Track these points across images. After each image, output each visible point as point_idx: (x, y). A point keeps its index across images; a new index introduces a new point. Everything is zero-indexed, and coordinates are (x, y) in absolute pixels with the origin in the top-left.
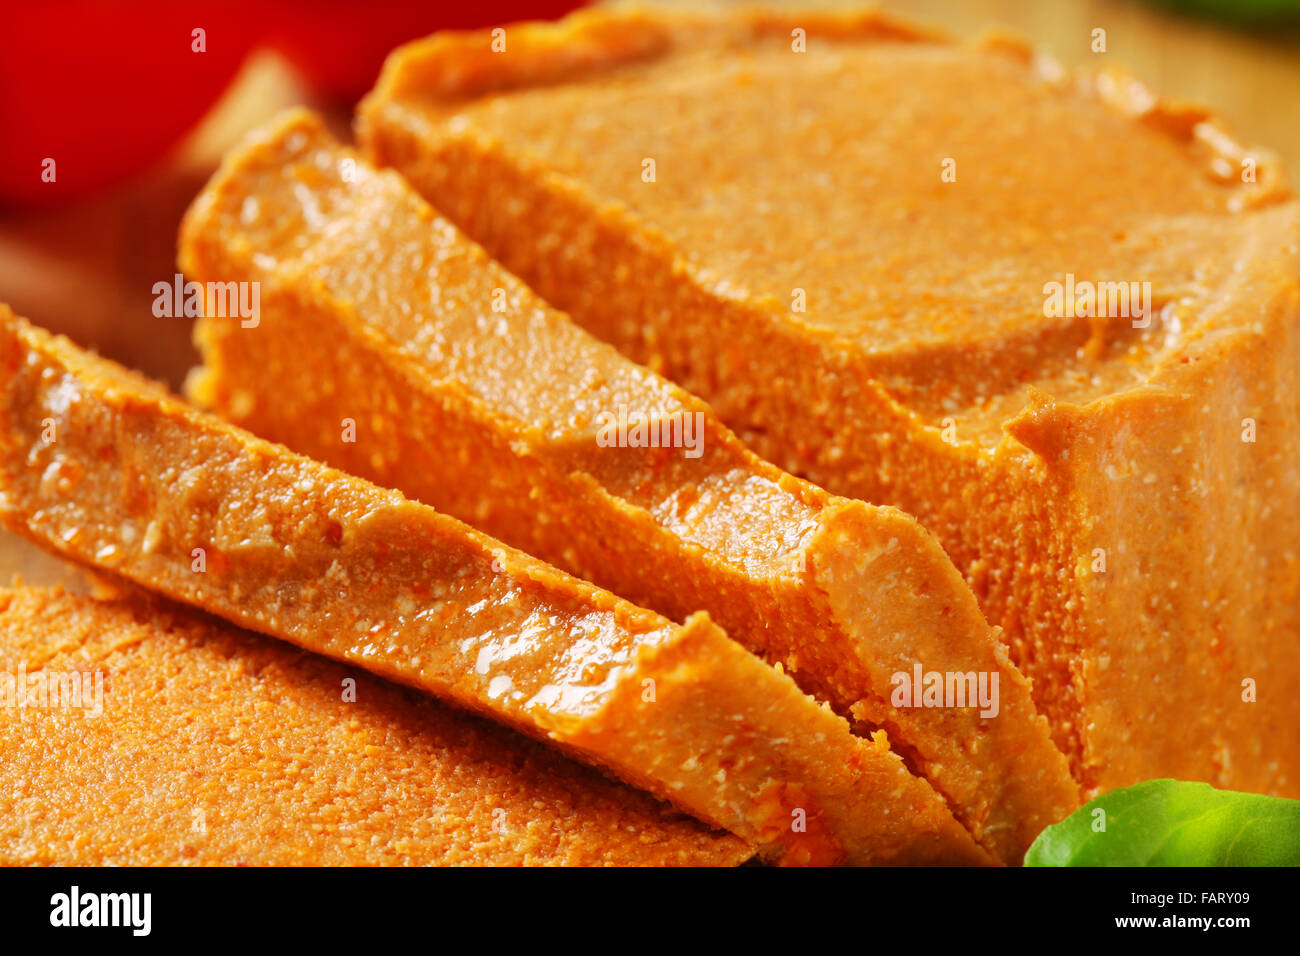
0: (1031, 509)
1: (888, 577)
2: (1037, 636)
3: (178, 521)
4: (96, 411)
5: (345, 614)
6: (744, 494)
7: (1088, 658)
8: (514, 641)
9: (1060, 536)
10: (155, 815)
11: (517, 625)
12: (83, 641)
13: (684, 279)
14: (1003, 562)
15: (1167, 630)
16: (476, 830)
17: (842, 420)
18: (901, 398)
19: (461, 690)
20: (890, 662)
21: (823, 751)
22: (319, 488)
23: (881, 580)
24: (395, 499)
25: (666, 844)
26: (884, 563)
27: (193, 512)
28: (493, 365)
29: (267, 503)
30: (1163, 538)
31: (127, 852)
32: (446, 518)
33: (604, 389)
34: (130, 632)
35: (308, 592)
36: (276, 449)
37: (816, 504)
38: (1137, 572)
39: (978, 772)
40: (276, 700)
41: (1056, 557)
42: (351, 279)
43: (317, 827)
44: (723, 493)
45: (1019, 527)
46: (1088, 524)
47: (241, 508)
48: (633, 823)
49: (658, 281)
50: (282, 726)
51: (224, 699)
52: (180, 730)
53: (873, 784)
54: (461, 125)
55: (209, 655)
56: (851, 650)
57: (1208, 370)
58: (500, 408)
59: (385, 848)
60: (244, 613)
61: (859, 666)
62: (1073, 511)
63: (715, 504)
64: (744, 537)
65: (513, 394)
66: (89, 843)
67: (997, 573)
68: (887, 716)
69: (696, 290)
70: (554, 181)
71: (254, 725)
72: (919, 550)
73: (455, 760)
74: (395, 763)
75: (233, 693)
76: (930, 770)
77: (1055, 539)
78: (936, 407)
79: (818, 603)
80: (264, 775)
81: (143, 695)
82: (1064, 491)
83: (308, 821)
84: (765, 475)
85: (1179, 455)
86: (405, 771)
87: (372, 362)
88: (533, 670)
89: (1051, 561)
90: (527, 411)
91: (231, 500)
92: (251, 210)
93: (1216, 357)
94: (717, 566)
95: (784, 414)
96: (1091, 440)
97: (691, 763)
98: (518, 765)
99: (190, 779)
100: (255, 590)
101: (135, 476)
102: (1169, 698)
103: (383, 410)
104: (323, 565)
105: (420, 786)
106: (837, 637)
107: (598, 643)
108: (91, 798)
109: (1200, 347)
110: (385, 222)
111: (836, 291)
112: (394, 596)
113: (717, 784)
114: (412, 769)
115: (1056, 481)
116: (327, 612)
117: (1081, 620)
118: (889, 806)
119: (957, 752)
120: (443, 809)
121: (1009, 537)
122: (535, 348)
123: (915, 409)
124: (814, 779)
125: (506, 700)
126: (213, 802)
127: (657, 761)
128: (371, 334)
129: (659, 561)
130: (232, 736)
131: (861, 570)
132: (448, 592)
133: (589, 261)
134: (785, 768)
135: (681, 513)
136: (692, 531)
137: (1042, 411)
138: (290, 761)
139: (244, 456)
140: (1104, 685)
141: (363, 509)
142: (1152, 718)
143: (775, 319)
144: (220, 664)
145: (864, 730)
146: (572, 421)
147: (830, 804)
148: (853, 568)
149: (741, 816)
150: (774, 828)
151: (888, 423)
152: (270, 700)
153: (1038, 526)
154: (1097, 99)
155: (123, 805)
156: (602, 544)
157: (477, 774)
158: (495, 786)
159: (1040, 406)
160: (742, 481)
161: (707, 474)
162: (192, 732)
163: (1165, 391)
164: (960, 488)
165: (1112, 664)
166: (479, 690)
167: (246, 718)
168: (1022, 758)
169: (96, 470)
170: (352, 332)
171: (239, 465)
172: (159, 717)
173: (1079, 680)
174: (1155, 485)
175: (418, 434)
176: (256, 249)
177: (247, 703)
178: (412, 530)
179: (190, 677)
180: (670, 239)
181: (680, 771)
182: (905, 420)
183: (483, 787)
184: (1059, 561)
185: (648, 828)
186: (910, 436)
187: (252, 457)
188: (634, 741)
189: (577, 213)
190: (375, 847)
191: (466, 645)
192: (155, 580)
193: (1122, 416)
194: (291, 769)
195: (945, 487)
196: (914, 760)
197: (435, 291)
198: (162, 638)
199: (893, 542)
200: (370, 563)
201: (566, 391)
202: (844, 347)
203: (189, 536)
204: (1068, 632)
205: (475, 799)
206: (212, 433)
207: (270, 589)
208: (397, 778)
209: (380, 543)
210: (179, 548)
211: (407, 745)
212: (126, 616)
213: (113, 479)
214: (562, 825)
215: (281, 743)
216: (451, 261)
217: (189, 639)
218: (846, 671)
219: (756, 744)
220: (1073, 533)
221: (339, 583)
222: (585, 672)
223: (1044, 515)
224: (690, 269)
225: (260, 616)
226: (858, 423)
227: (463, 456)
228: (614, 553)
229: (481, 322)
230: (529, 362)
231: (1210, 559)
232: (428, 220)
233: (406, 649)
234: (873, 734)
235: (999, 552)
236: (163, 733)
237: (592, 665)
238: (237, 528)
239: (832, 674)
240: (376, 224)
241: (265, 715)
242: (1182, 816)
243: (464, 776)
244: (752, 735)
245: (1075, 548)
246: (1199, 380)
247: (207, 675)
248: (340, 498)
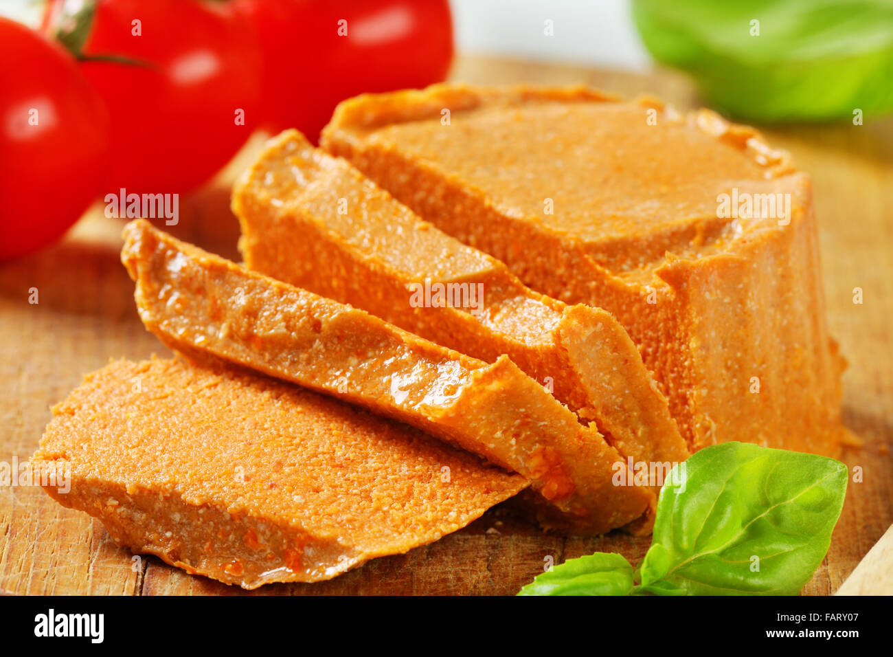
0: (667, 315)
1: (597, 343)
2: (670, 381)
3: (237, 323)
4: (195, 269)
5: (323, 366)
6: (524, 308)
7: (697, 390)
8: (409, 376)
9: (682, 328)
10: (228, 462)
11: (411, 369)
12: (188, 384)
13: (490, 209)
14: (654, 344)
15: (736, 378)
16: (390, 470)
17: (571, 277)
18: (601, 264)
19: (382, 401)
20: (597, 387)
21: (564, 430)
22: (309, 304)
23: (593, 345)
24: (348, 308)
25: (485, 478)
26: (595, 336)
27: (245, 317)
28: (396, 249)
29: (282, 312)
30: (733, 331)
31: (215, 479)
32: (373, 317)
33: (452, 258)
34: (212, 379)
35: (304, 356)
36: (287, 286)
37: (560, 310)
38: (720, 348)
39: (642, 447)
40: (288, 410)
41: (680, 339)
42: (322, 208)
43: (310, 468)
44: (512, 308)
45: (661, 325)
46: (696, 321)
47: (269, 315)
48: (469, 469)
49: (477, 211)
50: (291, 422)
51: (261, 410)
52: (239, 424)
53: (589, 449)
54: (376, 139)
55: (253, 390)
56: (579, 380)
57: (756, 246)
58: (400, 269)
59: (345, 478)
60: (271, 367)
61: (582, 389)
62: (689, 314)
63: (509, 313)
64: (524, 327)
65: (406, 262)
66: (195, 475)
67: (650, 350)
68: (596, 415)
69: (497, 214)
70: (424, 163)
71: (277, 421)
72: (613, 330)
73: (378, 438)
74: (348, 439)
75: (265, 407)
76: (617, 444)
77: (679, 330)
78: (619, 269)
79: (562, 355)
80: (283, 444)
81: (220, 408)
82: (684, 304)
83: (306, 465)
84: (534, 298)
85: (741, 289)
86: (353, 443)
87: (333, 249)
88: (418, 390)
89: (677, 341)
90: (413, 269)
91: (264, 311)
92: (270, 179)
93: (760, 241)
94: (510, 342)
95: (541, 276)
96: (698, 278)
97: (499, 434)
98: (410, 441)
99: (245, 445)
100: (276, 355)
101: (215, 302)
102: (737, 413)
103: (338, 276)
104: (311, 342)
105: (361, 450)
106: (572, 374)
107: (452, 375)
108: (196, 455)
109: (752, 236)
110: (339, 181)
111: (568, 214)
112: (347, 357)
113: (511, 446)
114: (357, 442)
115: (680, 299)
116: (313, 365)
117: (693, 371)
118: (597, 461)
119: (631, 436)
120: (373, 460)
121: (656, 330)
122: (416, 239)
123: (609, 269)
124: (560, 444)
125: (405, 405)
126: (258, 456)
127: (481, 433)
128: (333, 234)
129: (481, 342)
130: (266, 426)
131: (584, 339)
132: (375, 354)
133: (441, 203)
134: (545, 439)
135: (492, 318)
136: (497, 326)
137: (673, 264)
138: (295, 438)
139: (271, 289)
140: (704, 404)
141: (332, 313)
142: (728, 423)
143: (537, 226)
144: (259, 394)
145: (584, 421)
146: (436, 273)
147: (567, 458)
148: (580, 338)
149: (523, 464)
150: (539, 471)
151: (595, 276)
152: (284, 410)
153: (671, 324)
154: (698, 128)
155: (212, 458)
156: (451, 336)
157: (390, 445)
158: (399, 450)
159: (672, 261)
160: (522, 302)
161: (505, 299)
162: (246, 425)
163: (734, 255)
164: (631, 307)
165: (709, 393)
166: (391, 400)
167: (273, 418)
168: (663, 440)
169: (194, 299)
170: (323, 234)
171: (269, 293)
172: (229, 418)
173: (691, 402)
174: (729, 303)
175: (356, 286)
176: (272, 197)
177: (273, 412)
178: (357, 324)
179: (244, 400)
180: (484, 189)
181: (493, 438)
182: (603, 274)
183: (393, 451)
184: (682, 341)
185: (476, 471)
186: (606, 282)
187: (275, 289)
188: (470, 421)
189: (435, 179)
190: (339, 477)
191: (385, 379)
192: (225, 352)
193: (713, 267)
194: (296, 441)
195: (624, 307)
196: (609, 438)
197: (365, 214)
198: (229, 382)
199: (600, 325)
200: (335, 341)
201: (432, 259)
202: (572, 239)
203: (243, 329)
204: (686, 377)
205: (389, 456)
206: (255, 278)
207: (284, 355)
208: (350, 446)
209: (342, 331)
210: (238, 336)
211: (354, 431)
212: (210, 372)
213: (203, 303)
214: (433, 468)
215: (291, 430)
216: (373, 200)
217: (242, 383)
218: (576, 393)
219: (531, 425)
220: (689, 326)
221: (319, 351)
222: (445, 389)
223: (674, 318)
224: (494, 204)
225: (279, 368)
226: (580, 278)
227: (380, 295)
228: (457, 340)
229: (389, 228)
230: (414, 246)
231: (757, 343)
232: (361, 181)
233: (354, 382)
234: (589, 423)
235: (651, 339)
236: (231, 425)
237: (449, 386)
238: (268, 325)
239: (568, 395)
240: (334, 183)
241: (282, 417)
242: (743, 460)
243: (384, 446)
244: (530, 420)
245: (689, 333)
246: (751, 251)
247: (252, 399)
248: (320, 308)
